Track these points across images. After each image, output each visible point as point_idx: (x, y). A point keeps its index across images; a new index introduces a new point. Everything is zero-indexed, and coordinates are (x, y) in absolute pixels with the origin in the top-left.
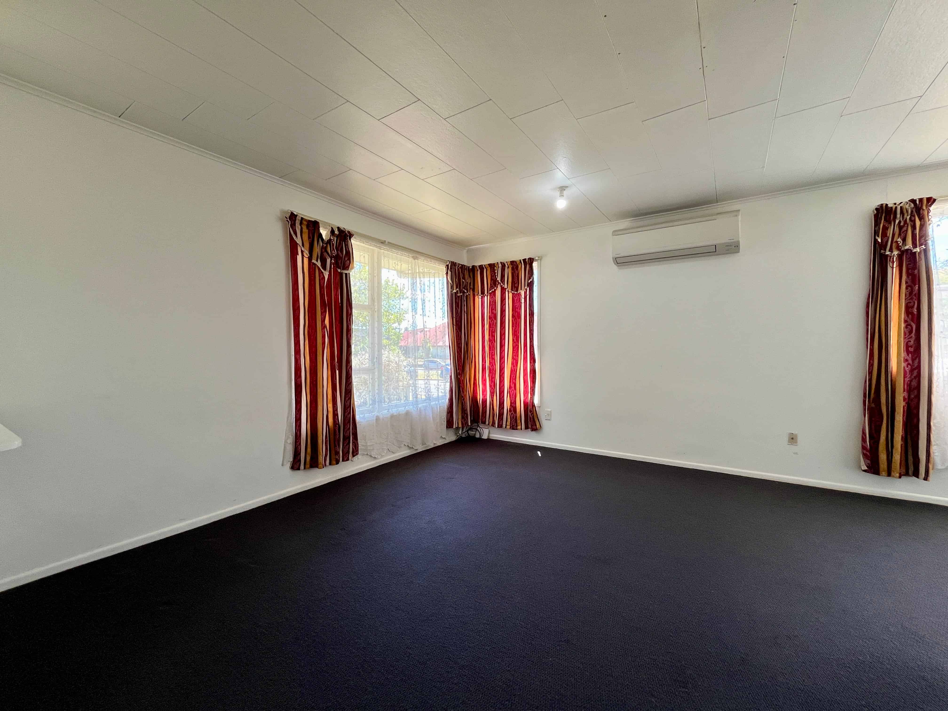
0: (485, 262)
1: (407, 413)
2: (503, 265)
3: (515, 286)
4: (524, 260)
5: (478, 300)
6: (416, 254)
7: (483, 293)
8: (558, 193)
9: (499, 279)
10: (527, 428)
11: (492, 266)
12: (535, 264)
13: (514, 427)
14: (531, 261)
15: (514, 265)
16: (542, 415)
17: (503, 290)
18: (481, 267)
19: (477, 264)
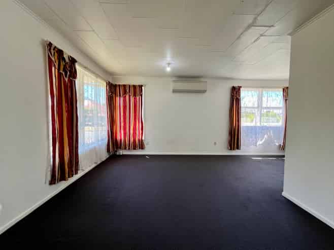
0: (121, 83)
1: (95, 148)
2: (129, 86)
3: (135, 95)
4: (139, 86)
5: (118, 99)
6: (97, 76)
7: (120, 96)
8: (167, 65)
9: (128, 91)
10: (139, 148)
11: (124, 86)
12: (143, 88)
13: (135, 148)
14: (142, 86)
15: (134, 86)
16: (145, 143)
17: (129, 96)
18: (119, 85)
19: (118, 84)
